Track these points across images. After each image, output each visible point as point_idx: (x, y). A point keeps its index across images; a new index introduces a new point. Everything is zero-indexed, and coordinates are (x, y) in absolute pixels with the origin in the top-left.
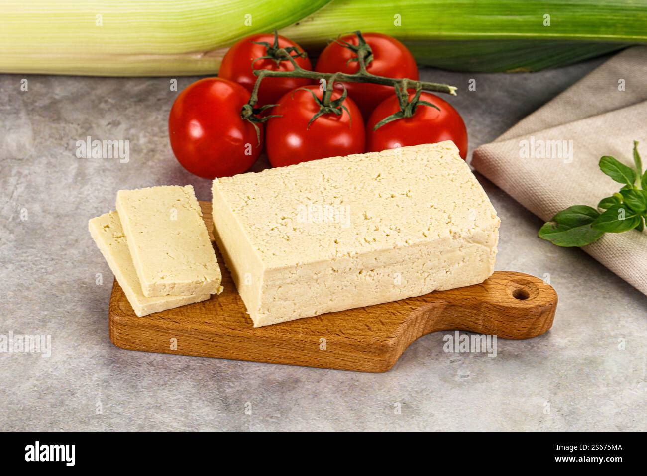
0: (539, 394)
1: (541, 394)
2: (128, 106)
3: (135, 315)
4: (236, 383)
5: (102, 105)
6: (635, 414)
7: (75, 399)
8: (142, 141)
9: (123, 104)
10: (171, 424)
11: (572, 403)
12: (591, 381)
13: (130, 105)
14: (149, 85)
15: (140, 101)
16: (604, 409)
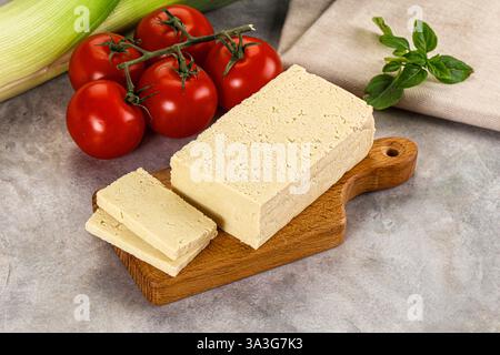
0: (442, 216)
1: (444, 214)
2: (7, 128)
3: (170, 277)
4: (257, 295)
8: (41, 150)
9: (3, 128)
11: (467, 213)
12: (465, 193)
13: (8, 126)
14: (8, 106)
15: (12, 120)
16: (488, 207)
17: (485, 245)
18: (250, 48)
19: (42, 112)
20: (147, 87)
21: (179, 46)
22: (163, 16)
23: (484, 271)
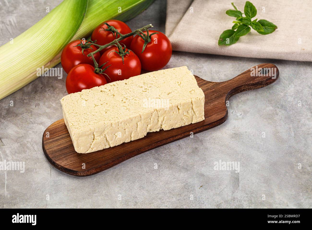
0: (267, 107)
1: (267, 106)
2: (34, 96)
4: (180, 161)
5: (25, 101)
6: (299, 96)
7: (139, 198)
8: (54, 105)
9: (32, 96)
10: (177, 185)
11: (279, 104)
12: (276, 94)
13: (34, 95)
14: (32, 85)
15: (36, 92)
16: (289, 100)
17: (292, 118)
18: (153, 36)
19: (51, 86)
20: (105, 64)
21: (117, 40)
22: (105, 26)
23: (294, 132)
